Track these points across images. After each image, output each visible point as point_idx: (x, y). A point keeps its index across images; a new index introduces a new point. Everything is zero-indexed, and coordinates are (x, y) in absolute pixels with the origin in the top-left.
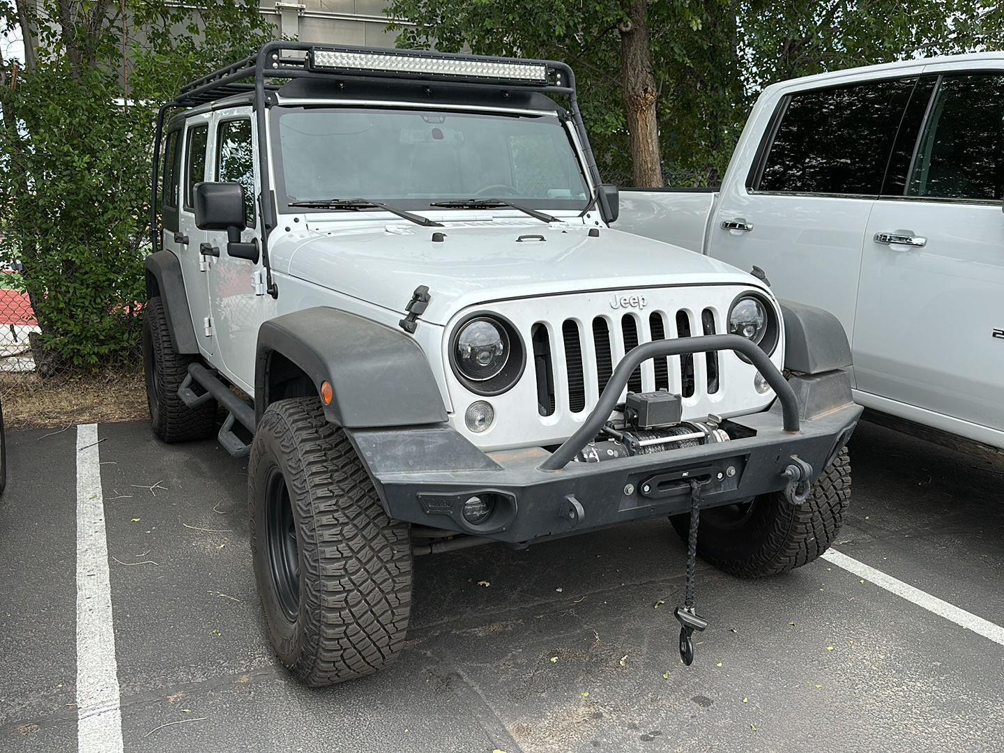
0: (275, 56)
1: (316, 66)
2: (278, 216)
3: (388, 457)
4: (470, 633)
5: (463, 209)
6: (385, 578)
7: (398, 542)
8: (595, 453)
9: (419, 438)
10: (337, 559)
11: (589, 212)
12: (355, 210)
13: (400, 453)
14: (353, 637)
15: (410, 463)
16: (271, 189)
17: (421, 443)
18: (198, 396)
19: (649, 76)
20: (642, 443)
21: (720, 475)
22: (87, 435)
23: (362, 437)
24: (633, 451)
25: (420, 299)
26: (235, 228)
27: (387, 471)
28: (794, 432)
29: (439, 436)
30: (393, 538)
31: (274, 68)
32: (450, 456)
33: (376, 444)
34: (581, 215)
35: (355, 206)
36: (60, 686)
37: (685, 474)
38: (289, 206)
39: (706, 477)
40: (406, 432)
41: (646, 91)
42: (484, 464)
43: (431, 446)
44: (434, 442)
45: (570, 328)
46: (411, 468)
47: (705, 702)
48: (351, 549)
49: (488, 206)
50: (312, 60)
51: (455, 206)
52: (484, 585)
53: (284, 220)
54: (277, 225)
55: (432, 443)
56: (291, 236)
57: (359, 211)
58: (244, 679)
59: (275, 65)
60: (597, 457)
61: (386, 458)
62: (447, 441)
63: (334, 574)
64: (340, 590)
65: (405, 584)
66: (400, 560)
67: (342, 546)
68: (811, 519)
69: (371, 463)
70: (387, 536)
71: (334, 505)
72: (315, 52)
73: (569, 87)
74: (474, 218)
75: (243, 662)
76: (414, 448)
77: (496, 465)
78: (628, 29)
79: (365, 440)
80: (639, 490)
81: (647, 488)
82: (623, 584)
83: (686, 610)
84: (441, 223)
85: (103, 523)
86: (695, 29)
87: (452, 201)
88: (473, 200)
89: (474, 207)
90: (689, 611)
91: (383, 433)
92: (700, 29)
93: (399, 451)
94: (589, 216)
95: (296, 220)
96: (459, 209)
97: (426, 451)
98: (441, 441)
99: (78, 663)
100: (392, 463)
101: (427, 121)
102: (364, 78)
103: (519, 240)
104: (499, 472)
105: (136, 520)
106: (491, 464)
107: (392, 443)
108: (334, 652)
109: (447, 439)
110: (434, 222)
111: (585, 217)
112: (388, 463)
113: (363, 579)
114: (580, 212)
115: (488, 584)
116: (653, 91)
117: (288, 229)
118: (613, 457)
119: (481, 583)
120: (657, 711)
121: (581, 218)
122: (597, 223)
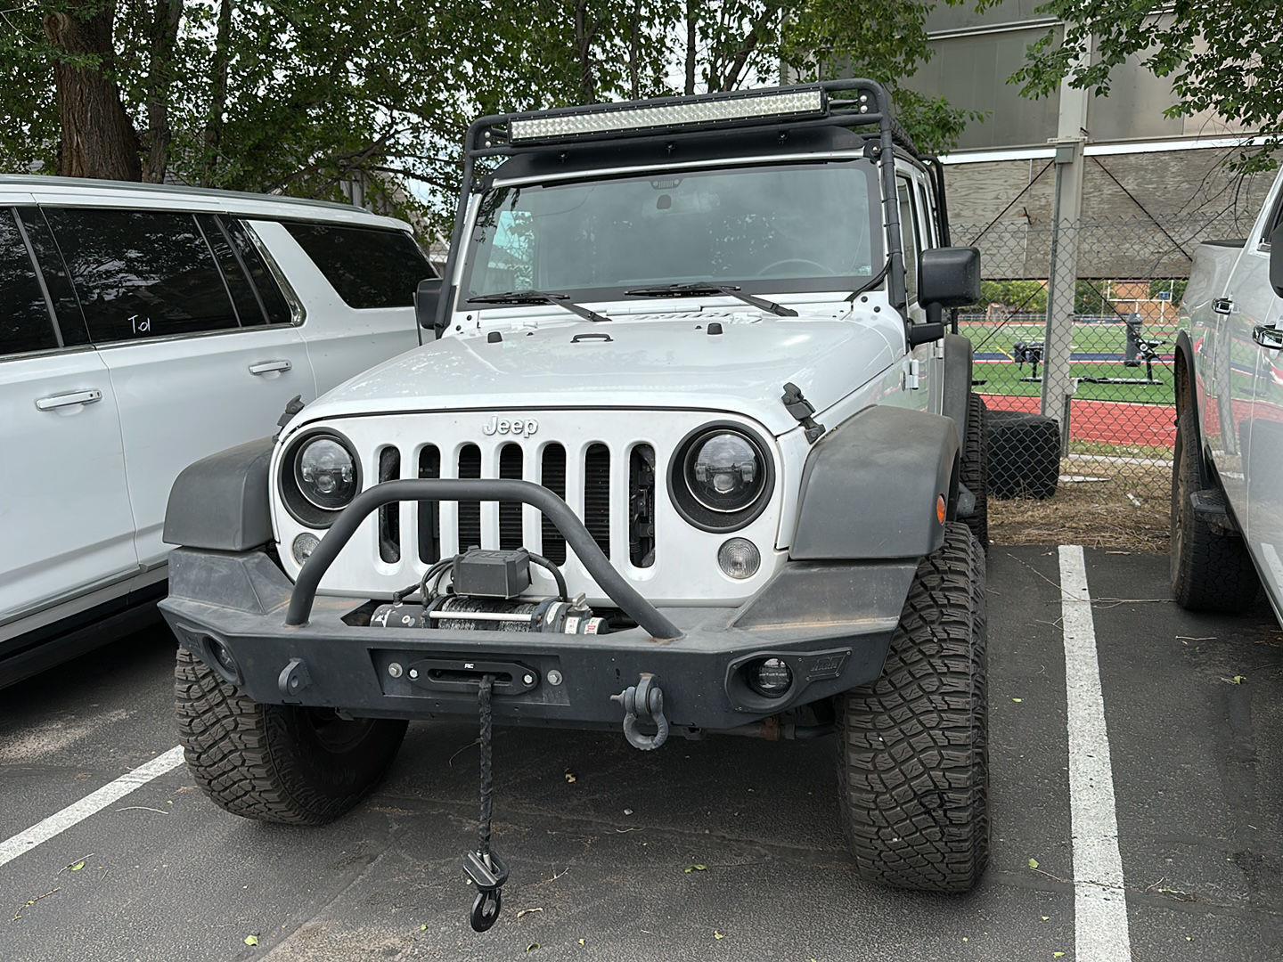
0: (487, 134)
1: (514, 139)
2: (454, 314)
3: (184, 580)
8: (386, 617)
9: (210, 565)
11: (866, 294)
13: (193, 577)
15: (197, 589)
16: (455, 284)
17: (210, 570)
20: (436, 614)
21: (528, 679)
27: (179, 595)
31: (486, 148)
32: (227, 588)
33: (179, 564)
34: (851, 299)
37: (469, 666)
38: (470, 301)
39: (506, 677)
40: (203, 556)
42: (251, 604)
43: (216, 575)
46: (194, 595)
49: (708, 291)
54: (449, 323)
55: (218, 571)
56: (459, 335)
59: (488, 144)
60: (384, 623)
61: (182, 580)
65: (248, 727)
69: (170, 583)
72: (515, 123)
73: (877, 113)
76: (204, 574)
77: (259, 607)
79: (173, 558)
81: (414, 673)
87: (648, 288)
88: (676, 285)
91: (189, 553)
93: (193, 575)
94: (866, 300)
95: (469, 318)
97: (212, 579)
98: (225, 571)
101: (657, 187)
103: (575, 340)
104: (260, 617)
107: (191, 566)
109: (232, 570)
110: (600, 316)
114: (848, 294)
115: (572, 780)
117: (458, 329)
118: (406, 626)
119: (568, 776)
121: (849, 303)
122: (877, 310)
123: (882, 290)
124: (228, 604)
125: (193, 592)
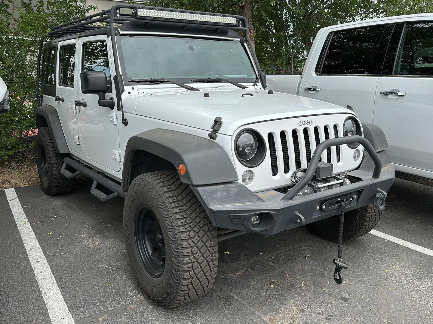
0: (118, 11)
1: (139, 16)
2: (125, 87)
3: (214, 198)
4: (229, 276)
5: (205, 83)
6: (209, 255)
7: (213, 238)
9: (227, 189)
10: (188, 248)
11: (257, 84)
12: (158, 84)
13: (219, 196)
14: (194, 284)
15: (223, 200)
16: (120, 74)
17: (227, 191)
18: (73, 173)
19: (252, 25)
20: (320, 186)
21: (351, 199)
22: (11, 194)
23: (201, 189)
24: (316, 190)
25: (218, 123)
26: (102, 92)
27: (214, 205)
28: (378, 178)
29: (235, 188)
30: (211, 236)
31: (118, 17)
32: (241, 196)
33: (208, 192)
34: (254, 85)
35: (158, 82)
36: (41, 318)
37: (339, 199)
38: (129, 82)
39: (346, 200)
40: (221, 186)
41: (250, 32)
42: (256, 199)
43: (232, 192)
44: (233, 190)
45: (283, 134)
46: (224, 203)
47: (346, 300)
48: (193, 242)
49: (215, 81)
50: (136, 13)
51: (201, 81)
52: (227, 253)
53: (127, 88)
54: (124, 91)
55: (232, 191)
56: (131, 96)
57: (159, 84)
58: (132, 307)
59: (118, 15)
60: (301, 194)
61: (213, 199)
62: (239, 189)
63: (187, 255)
64: (190, 262)
65: (216, 257)
66: (214, 246)
67: (190, 241)
68: (372, 215)
69: (206, 201)
70: (208, 235)
71: (184, 222)
72: (138, 9)
73: (245, 27)
74: (210, 87)
75: (128, 298)
76: (225, 194)
77: (262, 199)
78: (242, 5)
79: (203, 191)
80: (321, 208)
81: (324, 207)
82: (288, 249)
83: (339, 260)
84: (198, 89)
85: (34, 235)
86: (272, 5)
87: (201, 79)
88: (210, 79)
89: (209, 82)
90: (340, 260)
91: (210, 187)
92: (275, 5)
93: (218, 195)
94: (257, 85)
95: (133, 89)
96: (203, 83)
97: (230, 194)
98: (236, 190)
99: (47, 306)
100: (216, 201)
101: (186, 42)
102: (159, 22)
103: (243, 96)
104: (263, 203)
105: (50, 233)
106: (259, 199)
107: (215, 191)
108: (185, 291)
109: (239, 188)
110: (195, 89)
111: (256, 86)
112: (214, 201)
113: (199, 256)
114: (253, 84)
115: (228, 253)
116: (253, 32)
117: (129, 93)
118: (308, 193)
119: (226, 253)
120: (327, 306)
121: (254, 86)
122: (260, 88)
123: (259, 82)
124: (245, 202)
125: (222, 201)
